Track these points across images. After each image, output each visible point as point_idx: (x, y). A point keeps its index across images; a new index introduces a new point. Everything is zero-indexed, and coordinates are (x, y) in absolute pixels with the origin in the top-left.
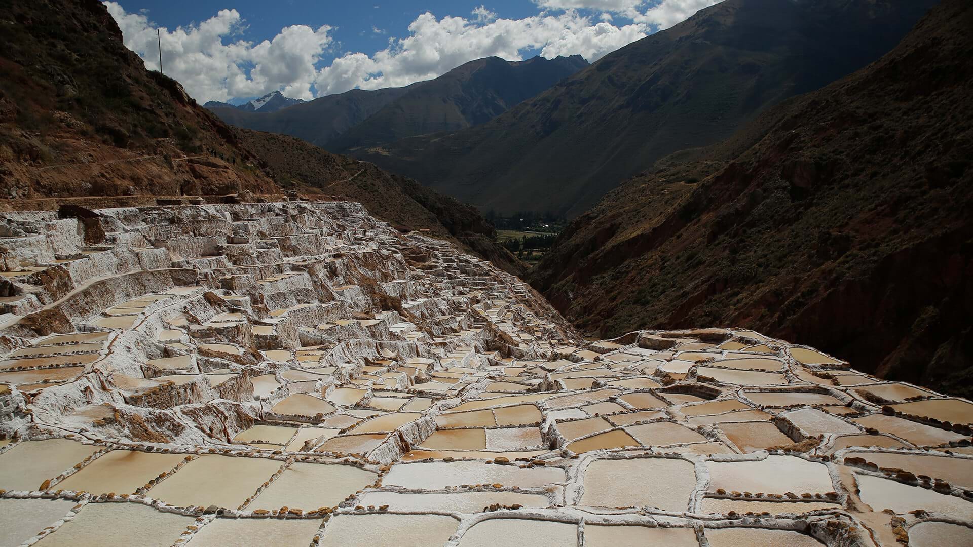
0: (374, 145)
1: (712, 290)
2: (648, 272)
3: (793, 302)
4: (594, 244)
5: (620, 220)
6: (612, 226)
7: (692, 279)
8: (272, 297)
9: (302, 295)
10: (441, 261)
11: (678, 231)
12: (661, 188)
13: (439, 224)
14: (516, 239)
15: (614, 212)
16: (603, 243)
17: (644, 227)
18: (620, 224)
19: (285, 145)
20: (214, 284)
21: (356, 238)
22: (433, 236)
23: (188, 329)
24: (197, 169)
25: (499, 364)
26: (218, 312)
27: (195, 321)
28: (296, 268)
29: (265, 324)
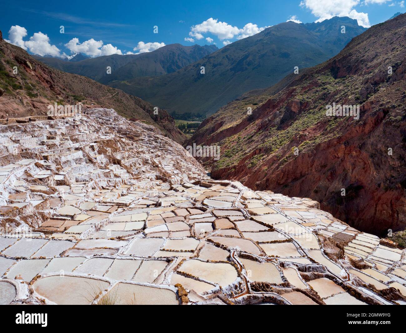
0: (124, 80)
1: (255, 153)
2: (232, 143)
3: (282, 160)
4: (213, 130)
5: (225, 120)
6: (221, 122)
7: (248, 148)
8: (65, 163)
9: (78, 161)
10: (147, 137)
11: (247, 126)
12: (242, 106)
13: (150, 117)
14: (184, 124)
15: (223, 116)
16: (217, 129)
17: (234, 124)
18: (225, 122)
19: (81, 80)
20: (40, 158)
21: (106, 133)
22: (147, 123)
23: (27, 180)
24: (35, 105)
25: (159, 186)
26: (41, 171)
27: (30, 176)
28: (77, 149)
29: (60, 175)
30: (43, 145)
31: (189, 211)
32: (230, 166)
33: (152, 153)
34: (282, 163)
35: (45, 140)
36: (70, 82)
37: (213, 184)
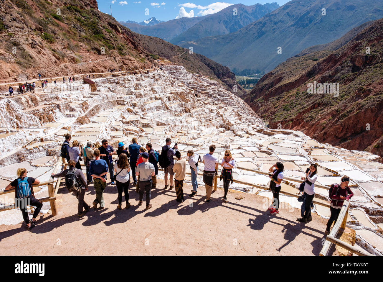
0: (191, 40)
1: (313, 107)
2: (291, 98)
3: (343, 115)
4: (272, 85)
5: (284, 75)
6: (280, 78)
7: (307, 102)
8: (148, 109)
9: (158, 108)
10: (211, 91)
11: (306, 81)
12: (302, 62)
13: (213, 74)
14: (244, 80)
15: (282, 72)
16: (276, 84)
17: (293, 79)
18: (283, 77)
19: (156, 41)
20: (130, 105)
21: (178, 86)
22: (211, 79)
23: (122, 121)
24: (125, 61)
25: (223, 133)
26: (131, 115)
27: (124, 118)
28: (156, 99)
29: (145, 119)
30: (132, 94)
31: (255, 154)
32: (288, 119)
33: (216, 104)
34: (341, 118)
35: (133, 90)
36: (148, 44)
37: (276, 133)
